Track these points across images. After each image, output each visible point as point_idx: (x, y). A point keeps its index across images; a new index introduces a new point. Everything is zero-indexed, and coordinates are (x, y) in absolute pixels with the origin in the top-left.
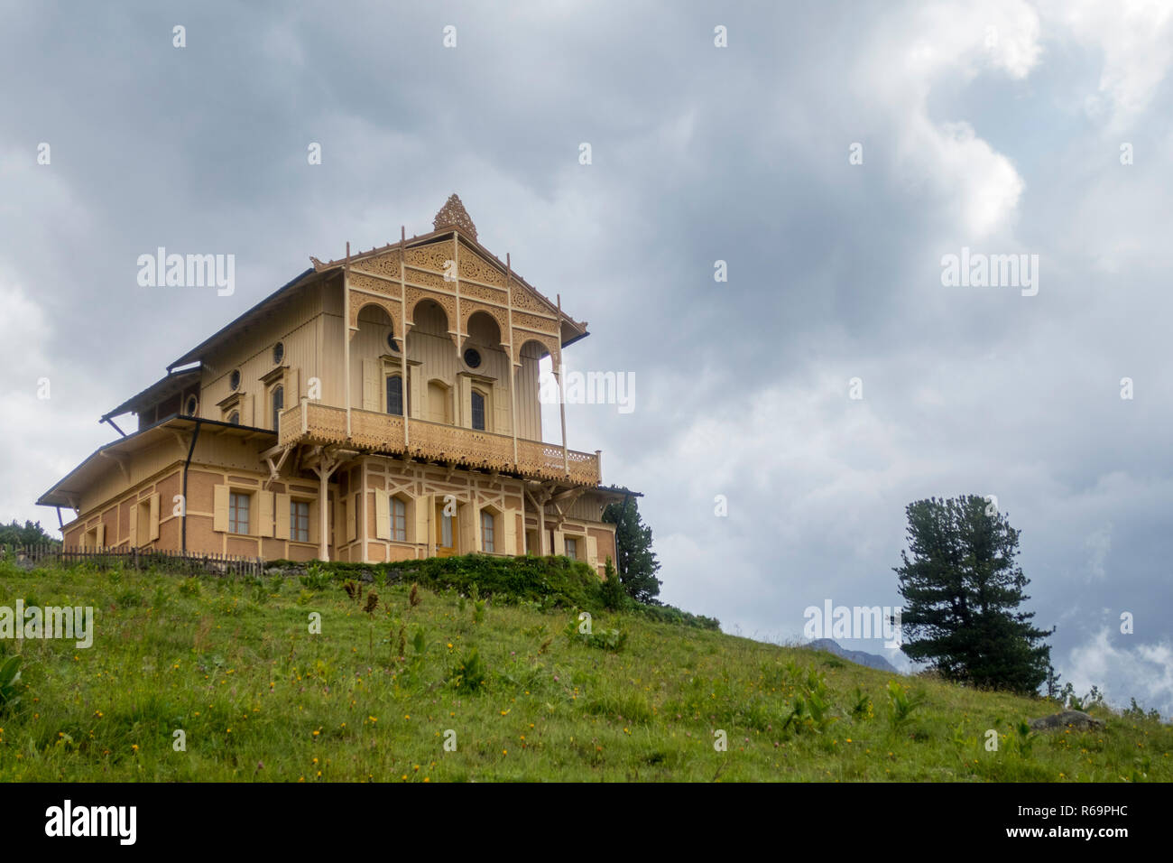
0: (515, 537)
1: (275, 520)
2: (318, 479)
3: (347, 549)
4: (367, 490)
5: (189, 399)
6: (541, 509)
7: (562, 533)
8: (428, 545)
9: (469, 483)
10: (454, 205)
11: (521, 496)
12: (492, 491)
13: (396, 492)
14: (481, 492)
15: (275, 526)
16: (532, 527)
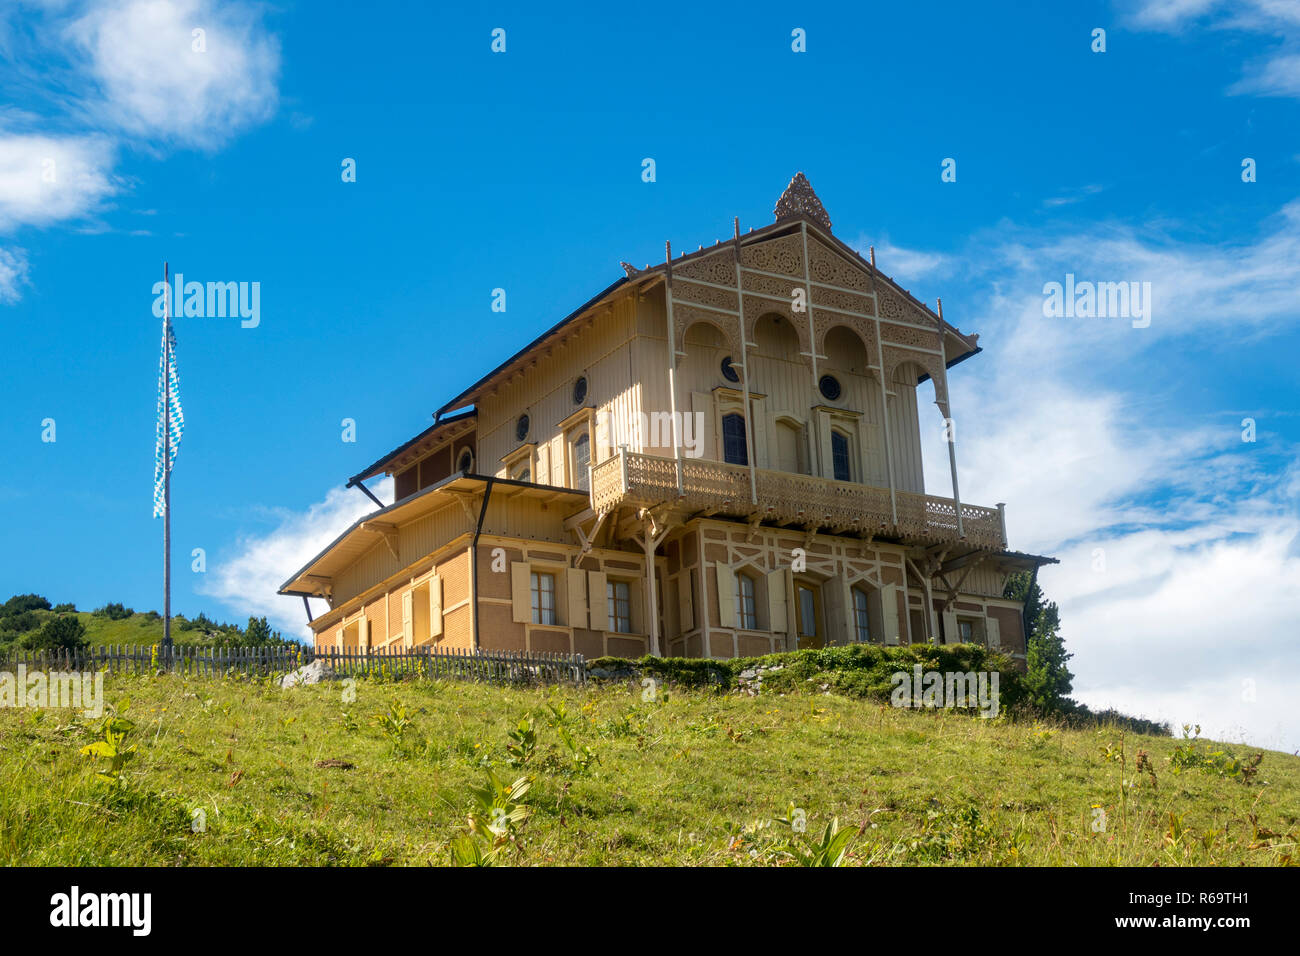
0: (897, 620)
1: (588, 606)
2: (642, 551)
3: (682, 642)
4: (705, 565)
5: (462, 453)
6: (928, 583)
7: (954, 614)
8: (786, 634)
9: (834, 551)
10: (801, 188)
11: (902, 566)
12: (864, 561)
13: (743, 565)
14: (851, 563)
15: (589, 614)
16: (916, 607)
